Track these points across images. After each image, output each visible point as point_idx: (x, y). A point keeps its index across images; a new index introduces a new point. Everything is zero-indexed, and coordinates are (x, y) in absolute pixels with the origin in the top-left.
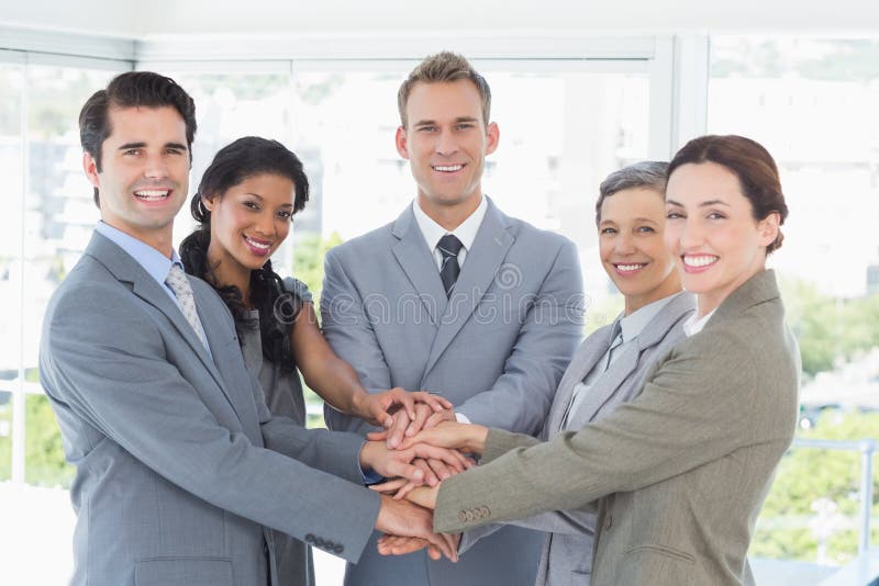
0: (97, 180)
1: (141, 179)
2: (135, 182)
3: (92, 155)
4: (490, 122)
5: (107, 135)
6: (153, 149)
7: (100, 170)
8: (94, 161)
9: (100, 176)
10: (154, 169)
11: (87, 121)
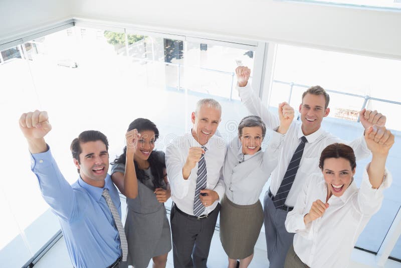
0: (79, 166)
1: (94, 165)
2: (93, 167)
3: (76, 159)
4: (328, 108)
5: (81, 152)
6: (97, 155)
7: (80, 164)
8: (77, 161)
9: (80, 166)
10: (98, 161)
11: (73, 149)
